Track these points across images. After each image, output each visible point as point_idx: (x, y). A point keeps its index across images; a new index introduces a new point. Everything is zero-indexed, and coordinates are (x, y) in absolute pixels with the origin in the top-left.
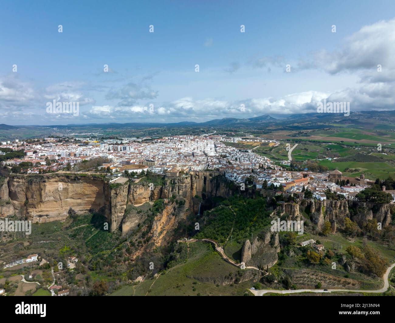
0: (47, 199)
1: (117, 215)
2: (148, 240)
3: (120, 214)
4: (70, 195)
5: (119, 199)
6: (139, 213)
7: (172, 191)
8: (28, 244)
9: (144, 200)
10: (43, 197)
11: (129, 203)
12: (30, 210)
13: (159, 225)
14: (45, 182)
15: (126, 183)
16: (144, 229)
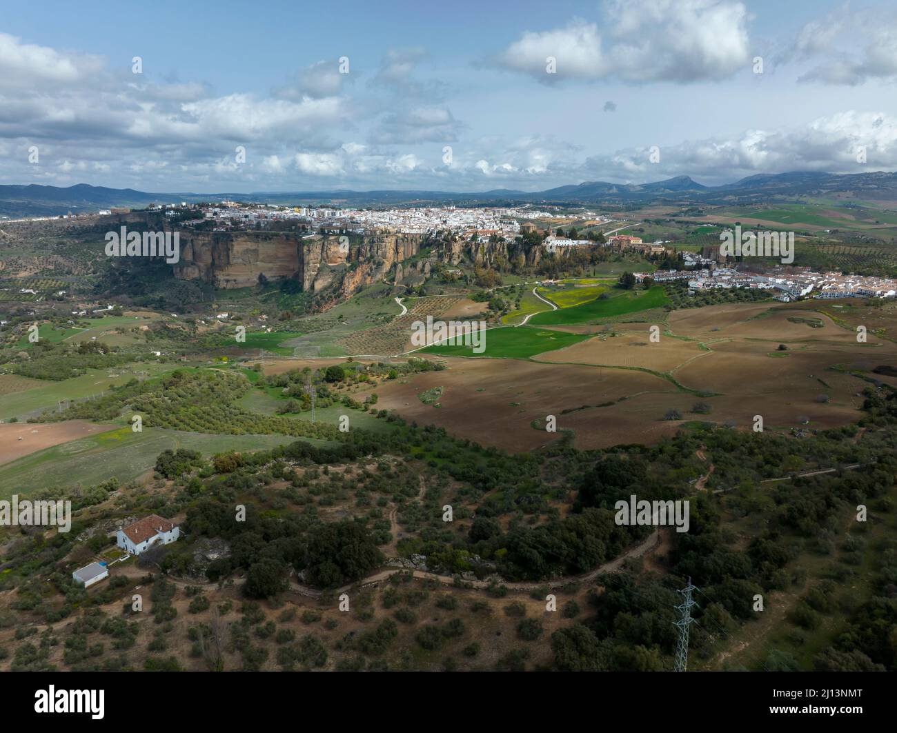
0: (235, 261)
1: (309, 274)
2: (339, 296)
3: (312, 273)
4: (261, 257)
5: (312, 256)
6: (332, 271)
7: (370, 250)
8: (217, 306)
9: (339, 260)
10: (231, 259)
11: (323, 262)
12: (217, 273)
13: (351, 283)
14: (232, 241)
15: (319, 240)
16: (336, 285)
